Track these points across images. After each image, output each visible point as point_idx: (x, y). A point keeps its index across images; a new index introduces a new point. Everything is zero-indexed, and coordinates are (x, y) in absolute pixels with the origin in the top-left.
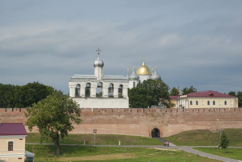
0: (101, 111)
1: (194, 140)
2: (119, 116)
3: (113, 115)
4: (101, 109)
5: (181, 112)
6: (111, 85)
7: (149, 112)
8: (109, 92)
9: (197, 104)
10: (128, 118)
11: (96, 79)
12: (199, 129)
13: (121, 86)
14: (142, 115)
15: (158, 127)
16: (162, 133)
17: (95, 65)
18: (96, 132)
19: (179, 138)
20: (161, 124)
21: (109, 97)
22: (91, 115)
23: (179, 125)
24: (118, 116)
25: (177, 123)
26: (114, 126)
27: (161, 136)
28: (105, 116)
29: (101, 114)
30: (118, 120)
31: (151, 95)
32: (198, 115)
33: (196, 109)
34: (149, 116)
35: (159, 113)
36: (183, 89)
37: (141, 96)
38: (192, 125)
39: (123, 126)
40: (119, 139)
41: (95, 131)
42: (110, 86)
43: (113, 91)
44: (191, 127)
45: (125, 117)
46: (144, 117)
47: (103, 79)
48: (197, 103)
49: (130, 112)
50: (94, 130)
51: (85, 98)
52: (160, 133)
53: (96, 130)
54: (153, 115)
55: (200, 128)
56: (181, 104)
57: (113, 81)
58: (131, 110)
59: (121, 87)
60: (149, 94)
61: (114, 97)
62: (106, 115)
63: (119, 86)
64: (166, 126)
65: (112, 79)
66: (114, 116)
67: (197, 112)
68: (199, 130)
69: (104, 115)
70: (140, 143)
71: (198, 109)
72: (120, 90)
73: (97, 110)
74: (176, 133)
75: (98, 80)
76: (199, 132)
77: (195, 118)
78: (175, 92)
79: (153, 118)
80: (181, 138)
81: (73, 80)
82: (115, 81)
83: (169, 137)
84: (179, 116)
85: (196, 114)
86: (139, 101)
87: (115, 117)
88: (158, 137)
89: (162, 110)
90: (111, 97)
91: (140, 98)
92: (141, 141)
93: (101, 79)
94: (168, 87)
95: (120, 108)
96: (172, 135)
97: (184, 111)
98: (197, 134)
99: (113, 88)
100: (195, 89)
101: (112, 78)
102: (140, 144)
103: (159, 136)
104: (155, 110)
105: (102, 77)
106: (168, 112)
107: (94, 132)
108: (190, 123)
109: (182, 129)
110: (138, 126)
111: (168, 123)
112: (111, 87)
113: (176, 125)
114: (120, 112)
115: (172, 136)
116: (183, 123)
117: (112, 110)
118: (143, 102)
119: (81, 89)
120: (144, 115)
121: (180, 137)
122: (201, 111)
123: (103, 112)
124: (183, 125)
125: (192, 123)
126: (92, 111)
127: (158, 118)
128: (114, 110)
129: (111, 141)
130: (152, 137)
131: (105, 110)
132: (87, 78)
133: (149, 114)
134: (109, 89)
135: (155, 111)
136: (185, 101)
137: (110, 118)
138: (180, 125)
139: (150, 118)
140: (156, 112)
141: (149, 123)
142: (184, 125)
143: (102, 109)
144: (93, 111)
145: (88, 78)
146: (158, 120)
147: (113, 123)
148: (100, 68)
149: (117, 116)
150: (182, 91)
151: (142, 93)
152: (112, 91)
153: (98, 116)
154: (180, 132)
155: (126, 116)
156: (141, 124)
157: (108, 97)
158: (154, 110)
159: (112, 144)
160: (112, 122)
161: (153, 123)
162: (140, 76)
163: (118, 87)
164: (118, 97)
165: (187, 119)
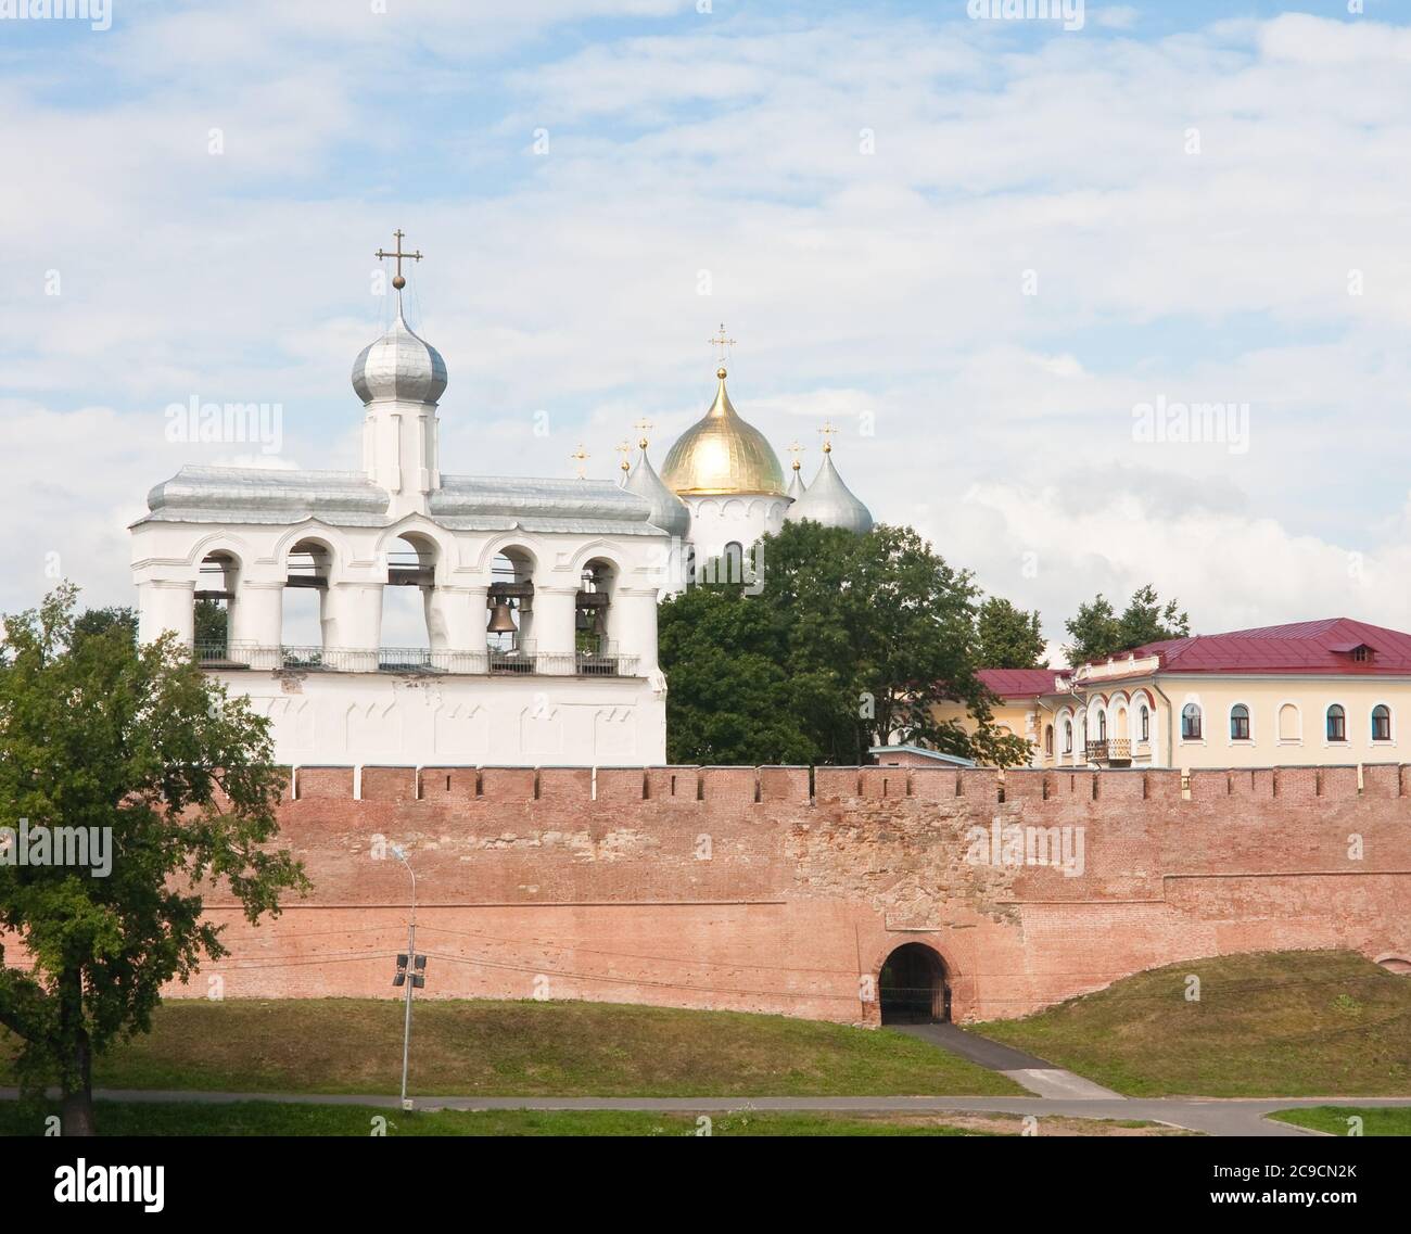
0: (438, 796)
1: (1248, 1039)
2: (597, 838)
3: (544, 830)
4: (432, 775)
5: (1130, 799)
6: (509, 565)
7: (852, 802)
8: (490, 629)
9: (1240, 731)
10: (675, 851)
11: (378, 507)
12: (1274, 948)
13: (600, 570)
14: (799, 831)
15: (934, 934)
16: (969, 989)
17: (370, 384)
18: (417, 982)
19: (1124, 1030)
20: (956, 908)
21: (496, 667)
22: (348, 828)
23: (1107, 917)
24: (584, 835)
25: (1098, 894)
26: (553, 924)
27: (963, 1014)
28: (472, 839)
29: (437, 817)
30: (581, 871)
31: (828, 663)
32: (1272, 823)
33: (1253, 771)
34: (853, 833)
35: (945, 810)
36: (1075, 616)
37: (748, 665)
38: (1222, 914)
39: (626, 925)
40: (602, 1038)
41: (411, 970)
42: (505, 572)
43: (527, 613)
44: (1209, 927)
45: (647, 847)
46: (817, 844)
47: (437, 511)
48: (1240, 726)
49: (694, 800)
50: (403, 960)
51: (277, 673)
52: (954, 983)
53: (421, 962)
54: (888, 830)
55: (1284, 938)
56: (1094, 736)
57: (531, 524)
58: (701, 784)
59: (594, 580)
60: (806, 651)
61: (541, 667)
62: (481, 831)
63: (579, 570)
64: (998, 920)
65: (516, 512)
66: (551, 837)
67: (1256, 798)
68: (1285, 960)
69: (460, 827)
70: (795, 1074)
71: (1269, 776)
72: (592, 613)
73: (400, 784)
74: (1085, 982)
75: (392, 514)
76: (1282, 976)
77: (1242, 856)
78: (1012, 642)
79: (894, 856)
80: (1138, 1028)
81: (172, 514)
82: (549, 525)
83: (1035, 1019)
84: (1108, 838)
85: (1253, 820)
86: (733, 709)
87: (560, 844)
88: (936, 1021)
89: (967, 782)
90: (511, 667)
91: (747, 684)
92: (807, 1060)
93: (421, 506)
94: (971, 592)
95: (599, 769)
96: (1057, 1001)
97: (1157, 793)
98: (1270, 987)
99: (525, 591)
100: (1177, 614)
101: (520, 502)
102: (795, 1084)
103: (938, 1008)
104: (909, 783)
105: (428, 494)
106: (1014, 804)
107: (400, 982)
108: (1201, 893)
109: (1140, 947)
110: (761, 925)
111: (1018, 894)
112: (510, 579)
113: (1085, 919)
114: (601, 805)
115: (1057, 1013)
116: (1144, 897)
117: (535, 779)
118: (768, 718)
119: (242, 592)
120: (816, 824)
121: (1128, 1018)
122: (1296, 792)
123: (456, 801)
124: (1143, 912)
125: (1220, 892)
126: (357, 795)
127: (934, 852)
128: (548, 782)
129: (538, 1059)
130: (885, 1021)
131: (477, 780)
132: (295, 495)
133: (854, 819)
134: (497, 595)
135: (909, 792)
136: (1133, 710)
137: (514, 851)
138: (1120, 913)
139: (871, 857)
140: (919, 798)
141: (854, 897)
142: (1159, 911)
143: (448, 776)
144: (363, 795)
145: (311, 496)
146: (930, 872)
147: (540, 895)
148: (413, 411)
149: (580, 841)
150: (1072, 628)
151: (749, 642)
152: (515, 615)
153: (410, 836)
154: (1121, 976)
155: (654, 841)
156: (787, 909)
157: (481, 667)
158: (896, 778)
159: (554, 1090)
160: (533, 890)
161: (890, 898)
162: (693, 508)
163: (578, 583)
164: (570, 668)
165: (1176, 863)
